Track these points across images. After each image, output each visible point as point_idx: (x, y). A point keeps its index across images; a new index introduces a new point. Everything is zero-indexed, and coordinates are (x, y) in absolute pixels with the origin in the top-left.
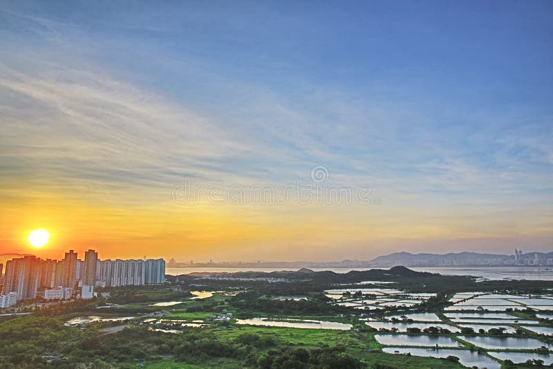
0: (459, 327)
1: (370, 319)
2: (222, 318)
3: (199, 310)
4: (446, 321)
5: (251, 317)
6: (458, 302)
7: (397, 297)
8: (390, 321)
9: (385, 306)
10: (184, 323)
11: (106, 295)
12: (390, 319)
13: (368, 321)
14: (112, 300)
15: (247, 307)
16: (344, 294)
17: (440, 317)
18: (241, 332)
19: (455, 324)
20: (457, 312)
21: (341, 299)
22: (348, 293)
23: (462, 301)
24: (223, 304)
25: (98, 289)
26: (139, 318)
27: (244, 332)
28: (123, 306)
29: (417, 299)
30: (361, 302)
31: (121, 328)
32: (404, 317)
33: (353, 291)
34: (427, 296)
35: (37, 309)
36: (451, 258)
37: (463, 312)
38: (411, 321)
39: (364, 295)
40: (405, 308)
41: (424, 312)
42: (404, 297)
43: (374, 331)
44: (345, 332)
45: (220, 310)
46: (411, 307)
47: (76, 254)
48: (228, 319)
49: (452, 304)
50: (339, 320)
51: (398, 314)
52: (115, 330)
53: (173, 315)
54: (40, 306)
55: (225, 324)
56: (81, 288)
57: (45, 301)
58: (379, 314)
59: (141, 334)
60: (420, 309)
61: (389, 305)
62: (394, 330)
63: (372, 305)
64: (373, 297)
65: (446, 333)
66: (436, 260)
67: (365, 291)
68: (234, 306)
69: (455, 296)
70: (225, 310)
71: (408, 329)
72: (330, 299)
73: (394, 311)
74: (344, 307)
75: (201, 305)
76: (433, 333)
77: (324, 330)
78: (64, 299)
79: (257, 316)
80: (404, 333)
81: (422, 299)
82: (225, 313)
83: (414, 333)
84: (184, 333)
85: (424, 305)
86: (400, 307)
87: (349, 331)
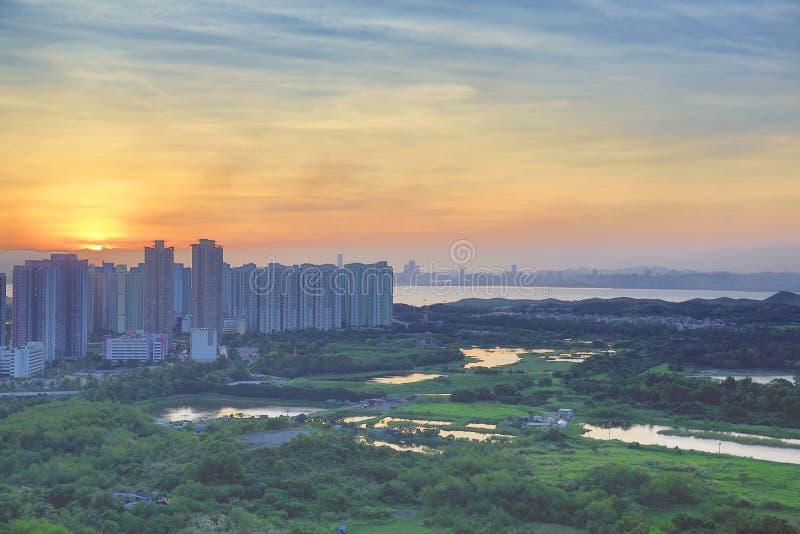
2: (546, 420)
3: (484, 396)
5: (626, 422)
10: (447, 428)
11: (248, 353)
14: (265, 368)
15: (614, 394)
24: (548, 383)
25: (228, 339)
26: (333, 411)
27: (606, 461)
28: (290, 383)
31: (289, 436)
35: (92, 384)
48: (562, 422)
52: (275, 440)
53: (416, 408)
54: (99, 375)
55: (554, 437)
56: (188, 335)
57: (107, 366)
59: (339, 453)
68: (578, 390)
70: (553, 401)
75: (490, 385)
78: (149, 363)
79: (643, 422)
82: (555, 410)
84: (447, 455)
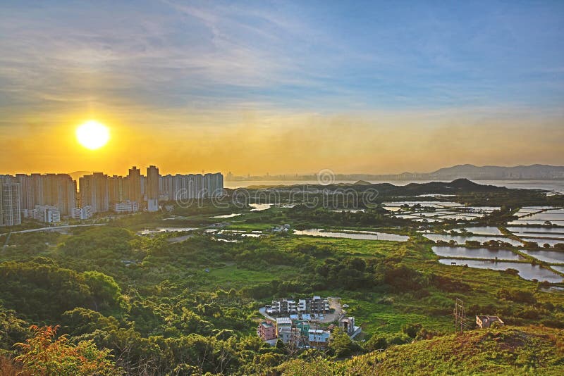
0: (521, 242)
1: (428, 231)
2: (280, 230)
3: (258, 221)
4: (509, 235)
5: (309, 228)
6: (523, 217)
7: (457, 210)
8: (449, 234)
9: (444, 219)
10: (244, 233)
11: (169, 208)
12: (449, 232)
13: (426, 233)
14: (176, 213)
15: (305, 218)
16: (402, 207)
17: (502, 231)
18: (300, 243)
19: (518, 239)
20: (521, 226)
21: (399, 211)
22: (406, 206)
23: (528, 215)
24: (281, 215)
25: (163, 203)
26: (202, 228)
27: (302, 242)
28: (186, 218)
29: (479, 213)
30: (419, 214)
31: (187, 238)
32: (465, 230)
33: (411, 204)
34: (489, 210)
35: (111, 221)
36: (521, 172)
37: (528, 226)
38: (471, 235)
39: (422, 207)
40: (465, 221)
41: (485, 226)
42: (464, 211)
43: (432, 243)
44: (402, 243)
45: (278, 222)
46: (471, 221)
47: (139, 170)
48: (286, 229)
49: (516, 218)
50: (397, 232)
51: (457, 227)
52: (181, 240)
53: (233, 226)
54: (113, 218)
55: (283, 234)
56: (147, 202)
57: (116, 214)
58: (438, 227)
59: (205, 243)
60: (480, 223)
61: (449, 217)
62: (453, 242)
63: (431, 218)
64: (432, 210)
65: (508, 247)
66: (502, 173)
67: (424, 204)
68: (292, 217)
69: (521, 210)
70: (283, 222)
71: (467, 242)
72: (388, 211)
73: (453, 223)
74: (402, 219)
75: (260, 216)
76: (493, 247)
77: (380, 242)
78: (132, 212)
79: (314, 228)
80: (462, 246)
81: (485, 213)
82: (283, 225)
83: (474, 246)
84: (244, 243)
85: (486, 218)
86: (460, 221)
87: (406, 243)
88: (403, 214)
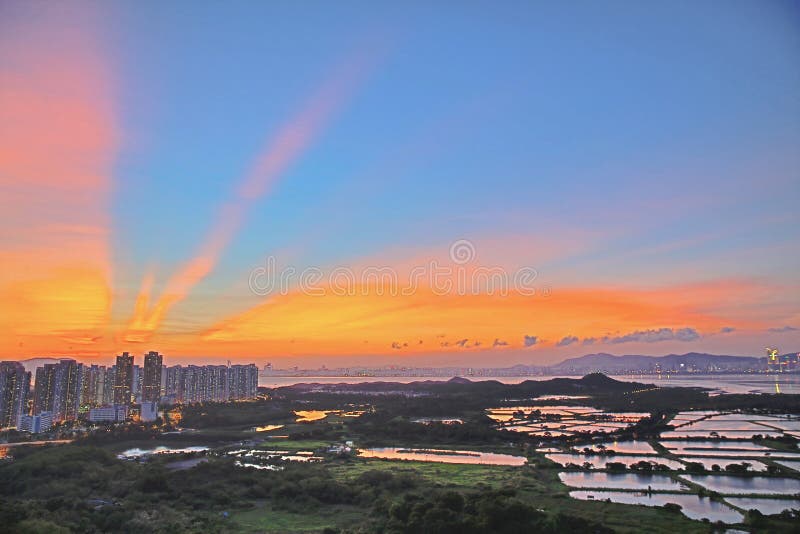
0: (682, 462)
2: (339, 449)
3: (307, 437)
4: (663, 453)
5: (381, 446)
6: (681, 426)
8: (582, 453)
11: (175, 416)
13: (550, 453)
14: (185, 424)
15: (375, 432)
16: (515, 414)
17: (657, 447)
18: (367, 469)
19: (676, 458)
20: (680, 439)
21: (510, 421)
23: (687, 424)
24: (341, 428)
25: (163, 408)
26: (222, 448)
27: (371, 468)
28: (199, 432)
29: (622, 421)
30: (539, 425)
32: (603, 447)
34: (636, 417)
35: (80, 435)
36: (672, 363)
37: (689, 439)
38: (612, 454)
40: (604, 433)
41: (631, 439)
43: (559, 467)
44: (515, 468)
45: (336, 438)
46: (612, 433)
48: (348, 449)
49: (672, 428)
50: (507, 452)
51: (593, 442)
54: (84, 430)
55: (344, 456)
57: (89, 424)
58: (565, 443)
59: (224, 470)
60: (624, 436)
61: (580, 429)
62: (588, 465)
63: (555, 430)
64: (557, 418)
65: (663, 471)
66: (649, 365)
67: (545, 410)
68: (357, 431)
69: (677, 417)
70: (343, 438)
71: (607, 464)
72: (494, 421)
73: (586, 438)
74: (513, 433)
75: (310, 430)
76: (644, 471)
77: (485, 466)
78: (116, 421)
79: (389, 446)
80: (601, 471)
81: (629, 422)
82: (344, 442)
83: (616, 470)
84: (286, 470)
85: (631, 429)
86: (596, 433)
87: (521, 467)
88: (516, 425)
